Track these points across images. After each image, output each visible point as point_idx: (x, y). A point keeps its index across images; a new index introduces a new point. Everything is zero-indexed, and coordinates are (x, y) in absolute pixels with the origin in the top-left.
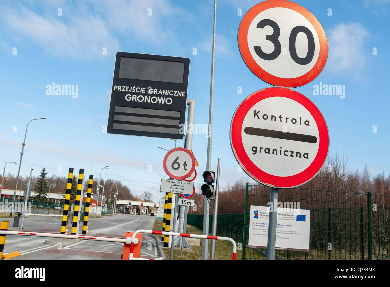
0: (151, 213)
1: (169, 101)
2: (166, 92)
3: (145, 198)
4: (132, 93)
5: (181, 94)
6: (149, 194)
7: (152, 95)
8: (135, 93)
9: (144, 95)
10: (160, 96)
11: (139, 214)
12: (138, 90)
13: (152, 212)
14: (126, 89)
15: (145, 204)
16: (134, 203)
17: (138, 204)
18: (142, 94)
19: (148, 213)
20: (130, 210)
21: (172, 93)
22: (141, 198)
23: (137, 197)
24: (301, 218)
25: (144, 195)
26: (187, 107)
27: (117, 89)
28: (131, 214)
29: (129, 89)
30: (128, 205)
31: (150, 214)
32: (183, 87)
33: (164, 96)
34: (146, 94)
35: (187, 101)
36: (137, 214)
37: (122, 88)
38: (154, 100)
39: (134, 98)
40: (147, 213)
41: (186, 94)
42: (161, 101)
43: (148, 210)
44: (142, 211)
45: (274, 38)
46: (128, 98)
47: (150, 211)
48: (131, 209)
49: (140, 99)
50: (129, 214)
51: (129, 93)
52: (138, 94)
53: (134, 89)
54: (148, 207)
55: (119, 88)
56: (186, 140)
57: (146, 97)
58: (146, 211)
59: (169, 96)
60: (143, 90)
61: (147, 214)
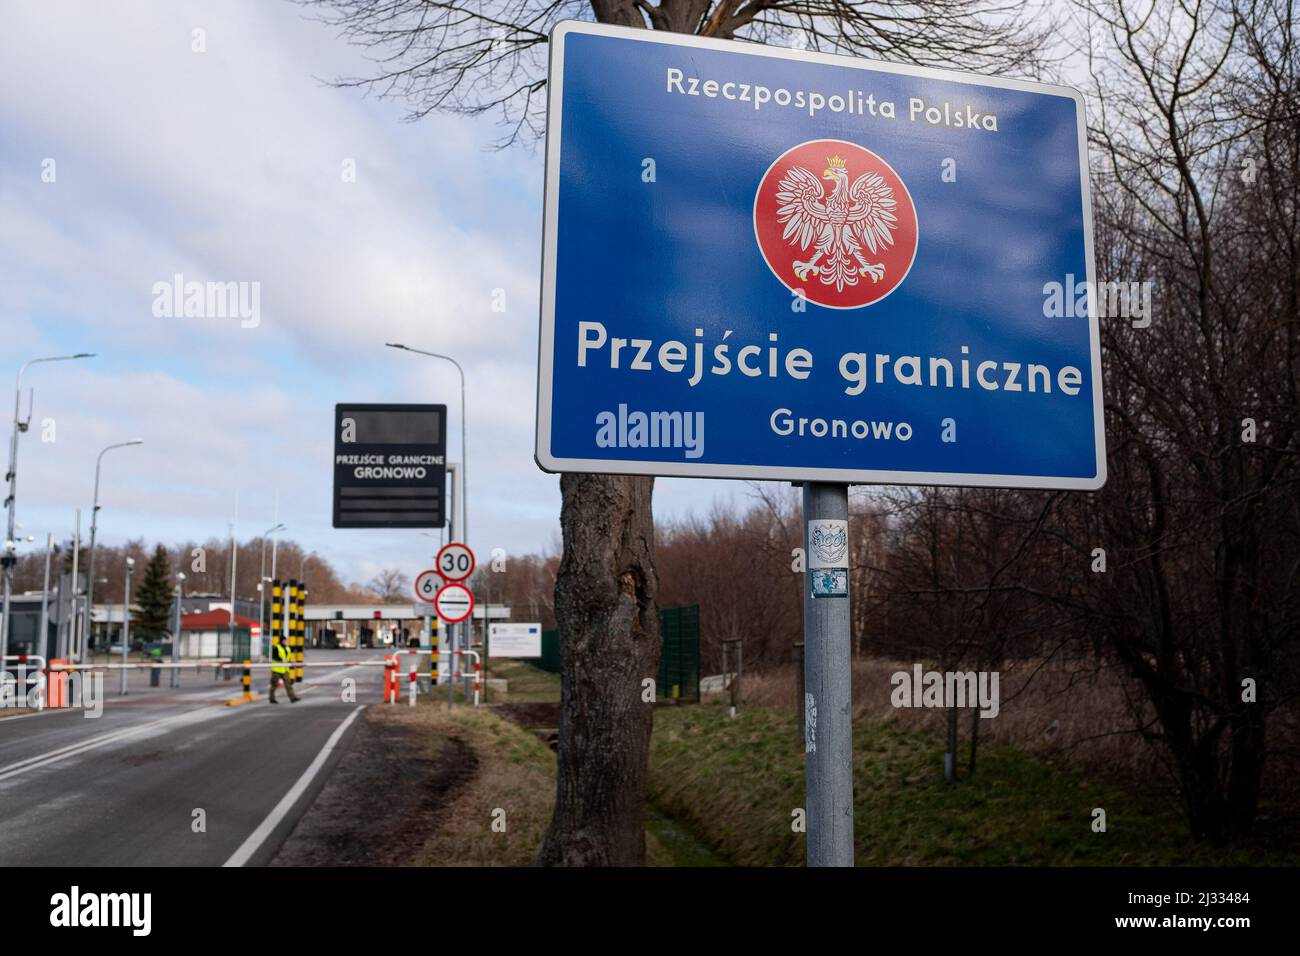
0: (410, 638)
1: (420, 473)
2: (415, 460)
3: (385, 590)
4: (364, 466)
5: (438, 460)
6: (395, 578)
7: (395, 466)
8: (370, 465)
9: (382, 466)
10: (407, 466)
11: (371, 646)
12: (373, 460)
13: (413, 635)
14: (354, 459)
15: (388, 612)
16: (351, 612)
17: (366, 613)
18: (379, 465)
19: (400, 640)
20: (339, 636)
21: (424, 460)
22: (370, 593)
23: (358, 590)
24: (533, 631)
25: (381, 581)
26: (448, 476)
27: (341, 462)
28: (344, 648)
29: (360, 459)
30: (330, 620)
31: (406, 641)
32: (440, 449)
33: (413, 466)
34: (387, 465)
35: (448, 466)
36: (364, 645)
37: (349, 460)
38: (398, 473)
39: (368, 473)
40: (397, 638)
41: (444, 460)
42: (409, 473)
43: (398, 632)
44: (379, 634)
45: (451, 562)
46: (359, 473)
47: (407, 632)
48: (341, 632)
49: (378, 473)
50: (337, 647)
51: (359, 465)
52: (373, 466)
53: (366, 459)
54: (399, 621)
55: (344, 459)
56: (451, 526)
57: (386, 470)
58: (394, 635)
59: (420, 465)
60: (380, 459)
61: (397, 643)
